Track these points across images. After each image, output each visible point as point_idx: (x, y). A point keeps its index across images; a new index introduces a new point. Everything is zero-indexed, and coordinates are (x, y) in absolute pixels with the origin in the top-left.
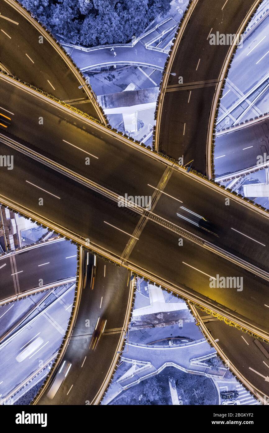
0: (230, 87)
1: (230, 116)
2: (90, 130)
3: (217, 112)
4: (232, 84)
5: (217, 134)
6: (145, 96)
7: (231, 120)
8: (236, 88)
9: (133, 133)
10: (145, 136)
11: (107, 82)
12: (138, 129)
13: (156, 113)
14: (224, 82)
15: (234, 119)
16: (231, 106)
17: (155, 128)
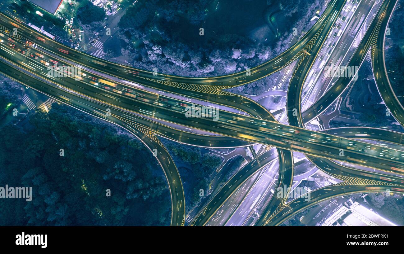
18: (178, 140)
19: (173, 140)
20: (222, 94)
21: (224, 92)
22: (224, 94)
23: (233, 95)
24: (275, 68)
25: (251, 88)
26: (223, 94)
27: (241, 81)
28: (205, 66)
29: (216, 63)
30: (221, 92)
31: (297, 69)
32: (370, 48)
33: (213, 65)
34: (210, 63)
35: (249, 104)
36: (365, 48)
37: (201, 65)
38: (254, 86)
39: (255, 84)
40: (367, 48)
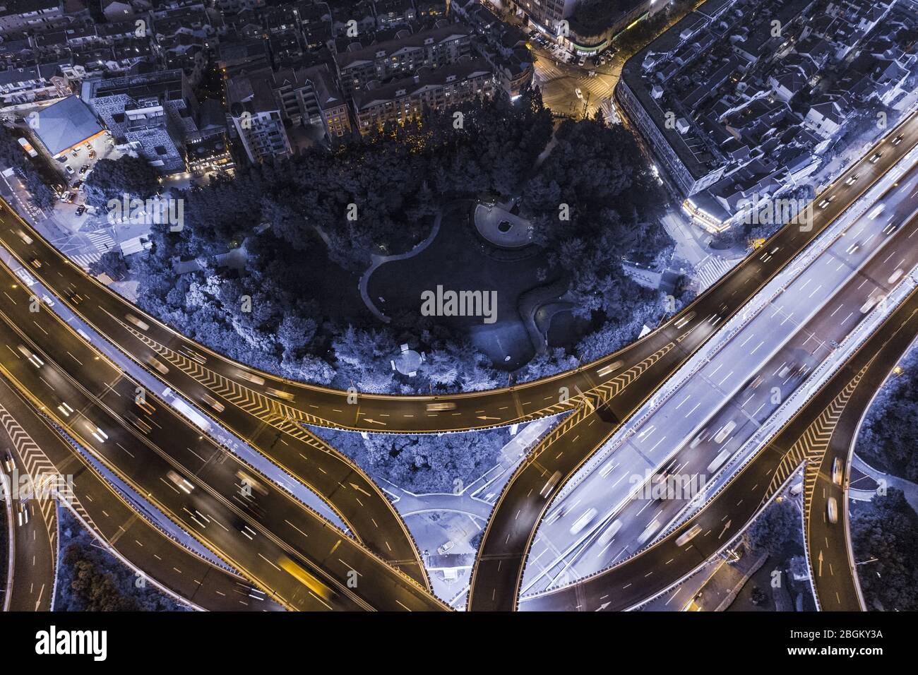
0: (547, 545)
1: (547, 575)
2: (417, 594)
3: (521, 582)
4: (550, 543)
5: (521, 599)
6: (464, 560)
7: (548, 579)
8: (553, 547)
9: (453, 579)
10: (463, 589)
11: (431, 521)
12: (459, 576)
13: (471, 579)
14: (527, 557)
15: (551, 579)
16: (548, 564)
17: (469, 592)
18: (108, 535)
19: (96, 531)
20: (300, 436)
21: (306, 434)
22: (306, 439)
23: (328, 452)
24: (485, 418)
25: (407, 466)
26: (301, 439)
27: (371, 421)
28: (305, 359)
29: (347, 368)
30: (300, 430)
31: (550, 443)
32: (802, 465)
33: (335, 369)
34: (332, 361)
35: (363, 497)
36: (786, 459)
37: (298, 356)
38: (419, 461)
39: (425, 457)
40: (793, 462)
